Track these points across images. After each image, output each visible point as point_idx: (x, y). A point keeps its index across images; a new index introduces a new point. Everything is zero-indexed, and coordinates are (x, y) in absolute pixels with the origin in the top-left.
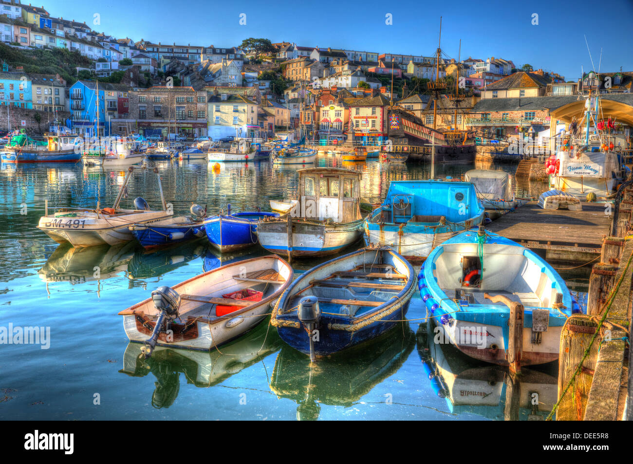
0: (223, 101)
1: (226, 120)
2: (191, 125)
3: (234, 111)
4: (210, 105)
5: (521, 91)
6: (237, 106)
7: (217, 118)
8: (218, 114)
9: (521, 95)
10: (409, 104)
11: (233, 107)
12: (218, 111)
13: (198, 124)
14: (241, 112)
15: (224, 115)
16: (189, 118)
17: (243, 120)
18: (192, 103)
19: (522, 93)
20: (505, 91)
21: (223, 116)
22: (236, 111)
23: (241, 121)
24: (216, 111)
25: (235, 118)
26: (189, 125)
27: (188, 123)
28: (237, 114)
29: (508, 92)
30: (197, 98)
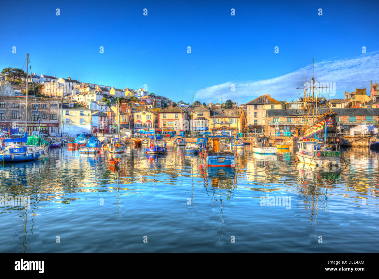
0: (71, 108)
1: (74, 121)
2: (45, 125)
3: (80, 115)
4: (61, 110)
5: (272, 106)
6: (83, 112)
7: (67, 119)
8: (68, 117)
9: (272, 108)
10: (201, 112)
11: (79, 112)
12: (67, 114)
13: (51, 124)
14: (86, 116)
15: (72, 117)
16: (43, 120)
17: (87, 121)
18: (46, 108)
19: (272, 107)
20: (262, 106)
21: (72, 119)
22: (82, 115)
23: (86, 122)
24: (66, 115)
25: (81, 120)
26: (44, 125)
27: (42, 123)
28: (82, 117)
29: (264, 106)
30: (50, 105)
